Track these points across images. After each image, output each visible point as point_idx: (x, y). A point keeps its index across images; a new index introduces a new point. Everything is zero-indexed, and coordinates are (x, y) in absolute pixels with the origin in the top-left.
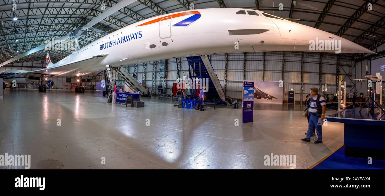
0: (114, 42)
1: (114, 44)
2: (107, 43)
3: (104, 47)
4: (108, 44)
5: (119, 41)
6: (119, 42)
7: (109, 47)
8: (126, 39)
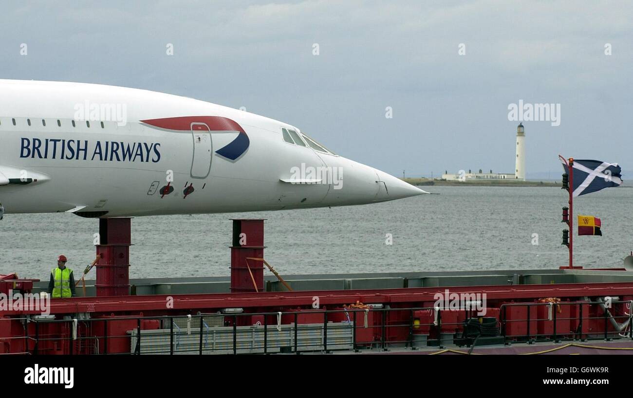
0: (82, 146)
1: (82, 153)
2: (55, 141)
3: (42, 149)
4: (59, 145)
5: (98, 151)
6: (100, 153)
7: (62, 158)
8: (120, 152)
